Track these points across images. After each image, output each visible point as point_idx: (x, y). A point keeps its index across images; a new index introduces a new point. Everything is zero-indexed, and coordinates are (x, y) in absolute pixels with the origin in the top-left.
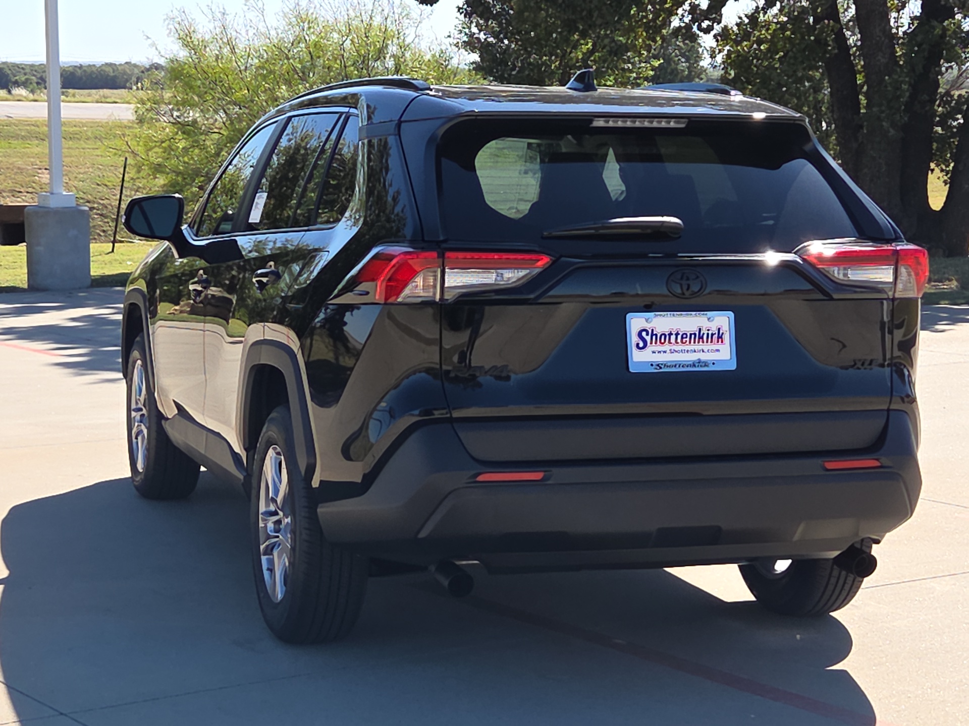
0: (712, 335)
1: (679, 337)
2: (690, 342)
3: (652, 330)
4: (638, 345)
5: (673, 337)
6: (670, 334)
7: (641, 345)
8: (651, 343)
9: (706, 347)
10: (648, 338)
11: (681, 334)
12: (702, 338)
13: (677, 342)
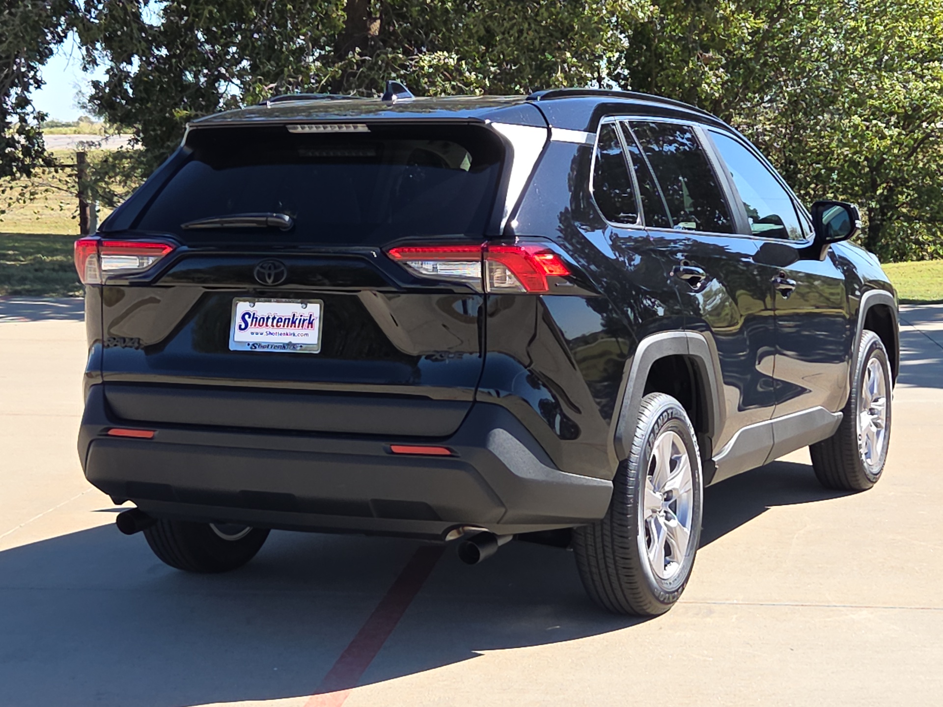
0: (304, 320)
1: (275, 321)
2: (284, 326)
3: (254, 314)
4: (240, 326)
5: (270, 321)
6: (268, 318)
7: (243, 327)
8: (251, 325)
9: (297, 331)
10: (249, 321)
11: (277, 318)
12: (295, 323)
13: (273, 326)
